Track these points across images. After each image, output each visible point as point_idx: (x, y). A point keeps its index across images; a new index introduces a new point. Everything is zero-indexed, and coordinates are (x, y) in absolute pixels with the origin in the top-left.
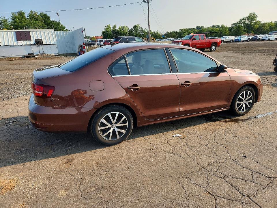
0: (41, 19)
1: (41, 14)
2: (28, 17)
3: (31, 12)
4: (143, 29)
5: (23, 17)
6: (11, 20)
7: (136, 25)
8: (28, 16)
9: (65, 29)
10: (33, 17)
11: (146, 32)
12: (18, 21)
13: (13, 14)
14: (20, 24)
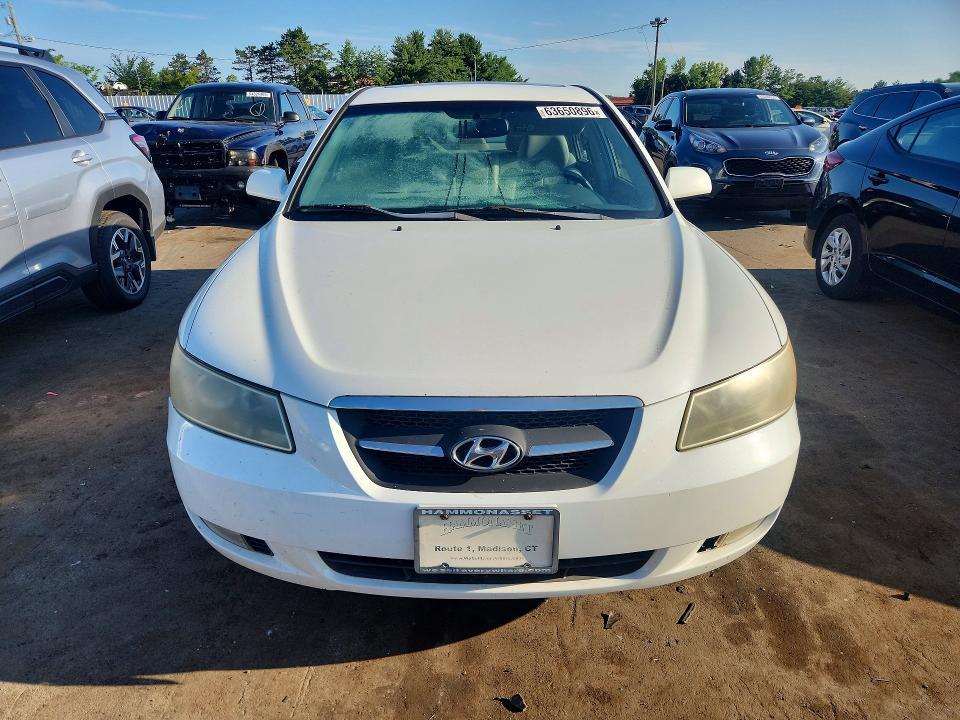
0: (459, 51)
1: (461, 36)
2: (430, 48)
3: (439, 32)
4: (783, 70)
5: (417, 47)
6: (393, 56)
7: (758, 57)
8: (429, 45)
9: (516, 77)
10: (442, 45)
11: (793, 81)
12: (406, 57)
13: (398, 40)
14: (410, 65)
